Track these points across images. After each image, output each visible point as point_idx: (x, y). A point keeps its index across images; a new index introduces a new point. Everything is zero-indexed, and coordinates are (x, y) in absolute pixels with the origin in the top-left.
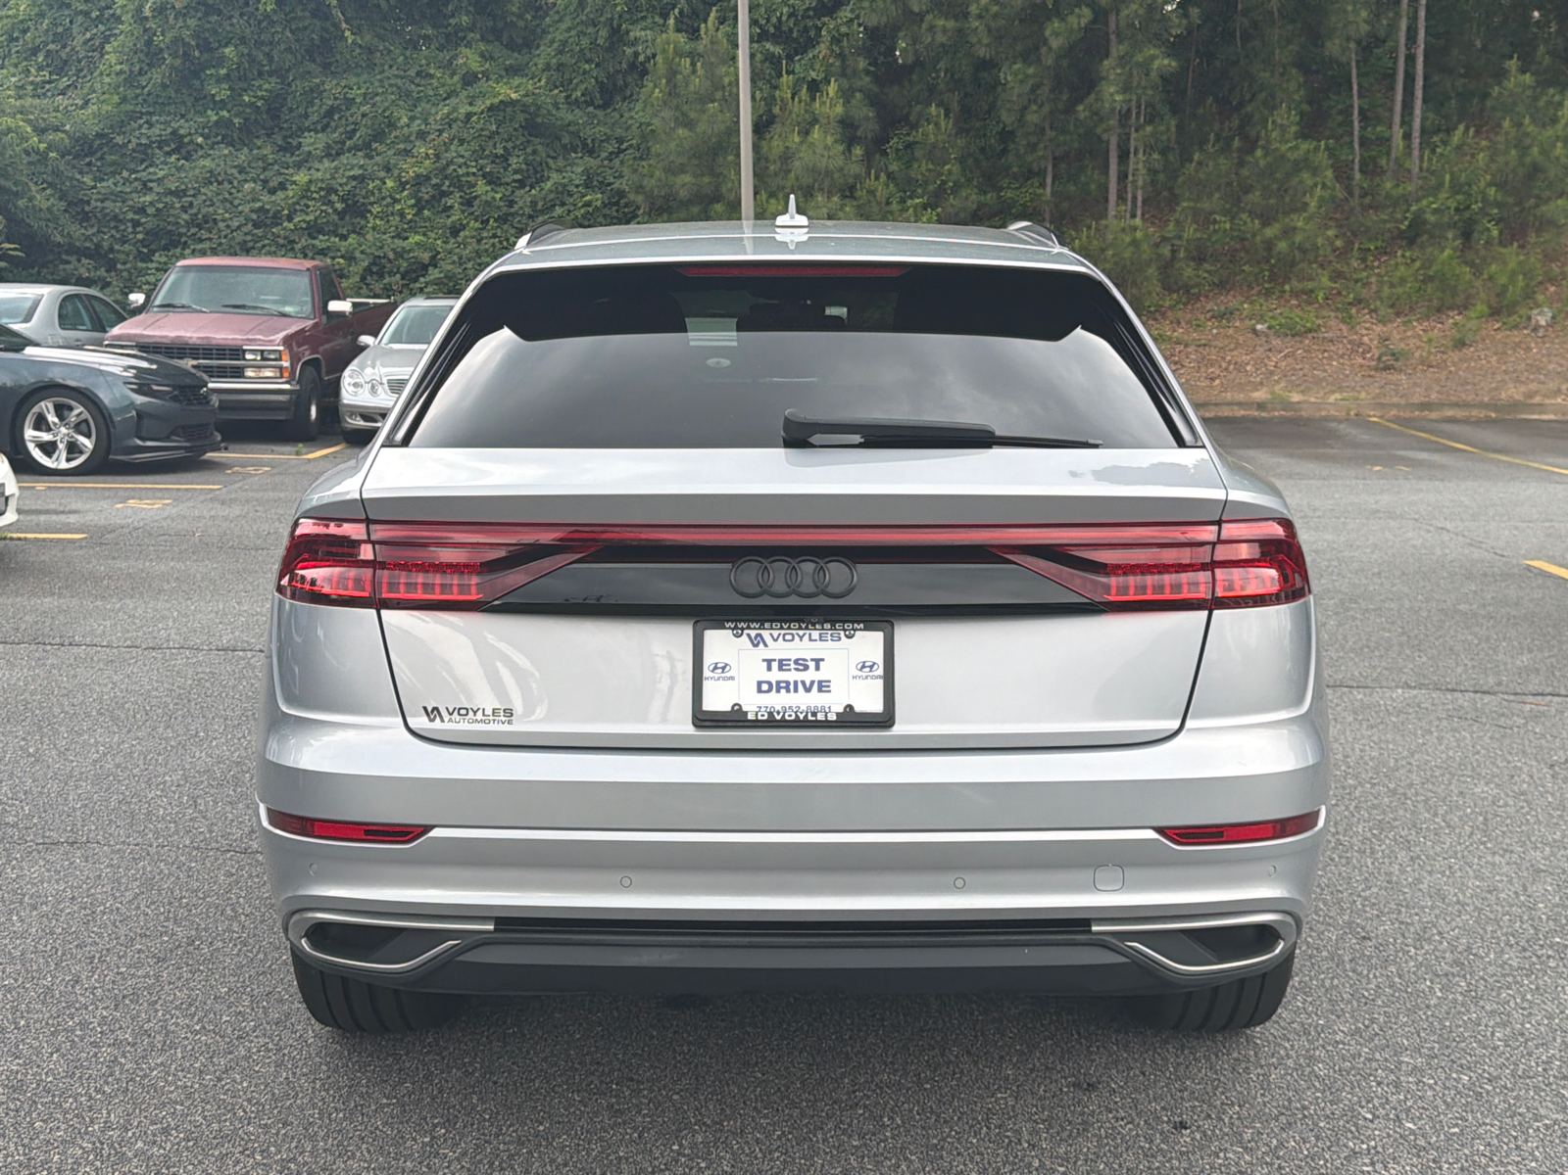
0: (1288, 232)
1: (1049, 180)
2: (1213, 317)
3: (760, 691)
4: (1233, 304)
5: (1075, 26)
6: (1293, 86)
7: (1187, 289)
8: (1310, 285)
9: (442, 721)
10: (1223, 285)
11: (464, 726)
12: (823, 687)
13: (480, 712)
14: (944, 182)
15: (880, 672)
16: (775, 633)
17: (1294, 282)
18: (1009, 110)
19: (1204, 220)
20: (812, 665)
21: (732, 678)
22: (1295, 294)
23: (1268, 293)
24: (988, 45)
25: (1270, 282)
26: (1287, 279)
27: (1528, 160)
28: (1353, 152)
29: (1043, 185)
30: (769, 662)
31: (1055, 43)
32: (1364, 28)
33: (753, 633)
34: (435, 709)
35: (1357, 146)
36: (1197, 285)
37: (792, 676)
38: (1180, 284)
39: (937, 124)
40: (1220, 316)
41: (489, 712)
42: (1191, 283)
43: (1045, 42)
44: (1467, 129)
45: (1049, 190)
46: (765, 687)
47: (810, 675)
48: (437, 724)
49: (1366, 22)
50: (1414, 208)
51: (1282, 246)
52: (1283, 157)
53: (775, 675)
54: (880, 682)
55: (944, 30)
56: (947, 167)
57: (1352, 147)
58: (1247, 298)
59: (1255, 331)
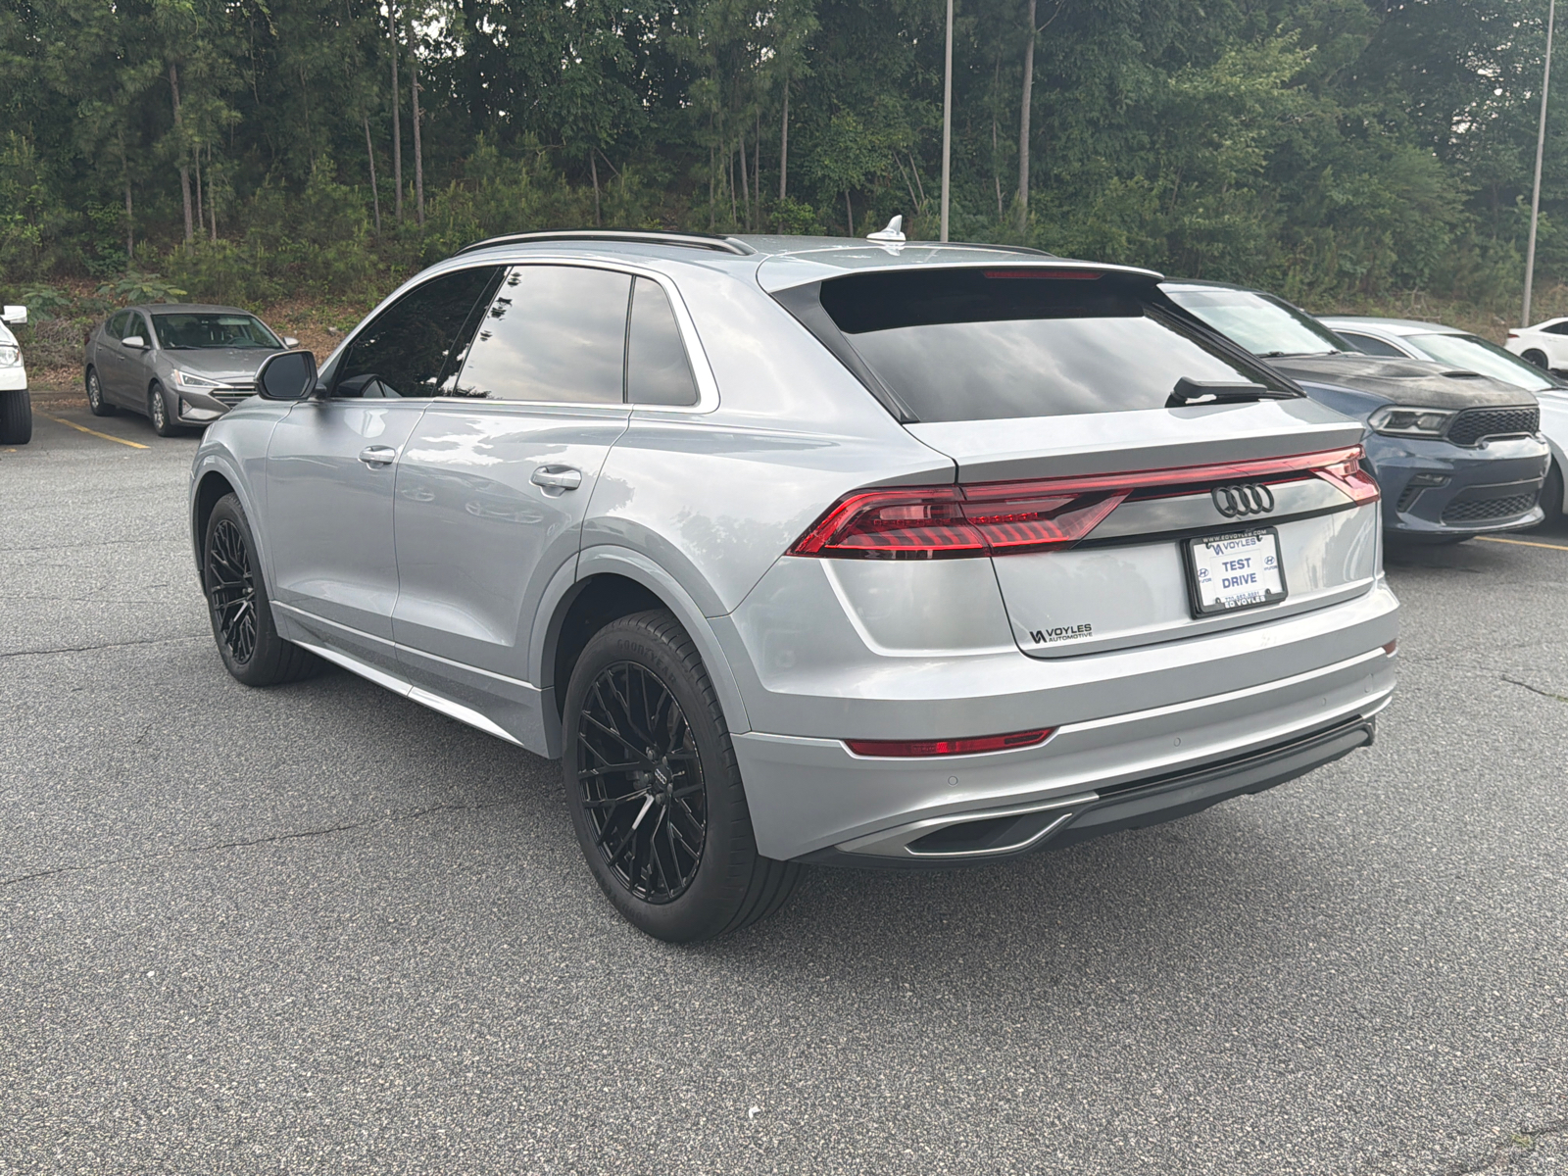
0: (342, 255)
1: (129, 203)
2: (290, 320)
3: (1225, 587)
4: (304, 309)
5: (150, 75)
6: (323, 140)
7: (264, 297)
8: (362, 297)
9: (1045, 641)
10: (291, 296)
11: (1061, 643)
12: (1252, 578)
13: (1070, 631)
14: (33, 201)
15: (1275, 563)
16: (1226, 542)
17: (350, 294)
18: (88, 141)
19: (272, 243)
20: (1245, 563)
21: (1210, 580)
22: (351, 304)
23: (330, 303)
24: (66, 83)
25: (329, 293)
26: (344, 293)
27: (502, 210)
28: (373, 195)
29: (124, 207)
30: (1225, 564)
31: (131, 88)
32: (377, 100)
33: (1215, 544)
34: (1039, 632)
35: (375, 191)
36: (273, 295)
37: (1238, 573)
38: (259, 293)
39: (20, 150)
40: (297, 320)
41: (1075, 629)
42: (268, 292)
43: (122, 86)
44: (458, 184)
45: (130, 212)
46: (1227, 583)
47: (1245, 572)
48: (1042, 645)
49: (377, 96)
50: (427, 241)
51: (340, 266)
52: (328, 196)
53: (1230, 574)
54: (1276, 570)
55: (21, 66)
56: (35, 187)
57: (372, 192)
58: (314, 305)
59: (329, 333)
